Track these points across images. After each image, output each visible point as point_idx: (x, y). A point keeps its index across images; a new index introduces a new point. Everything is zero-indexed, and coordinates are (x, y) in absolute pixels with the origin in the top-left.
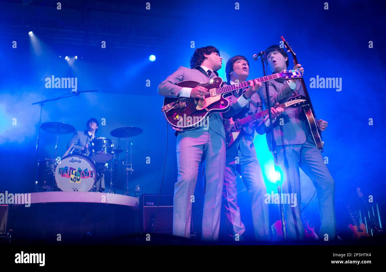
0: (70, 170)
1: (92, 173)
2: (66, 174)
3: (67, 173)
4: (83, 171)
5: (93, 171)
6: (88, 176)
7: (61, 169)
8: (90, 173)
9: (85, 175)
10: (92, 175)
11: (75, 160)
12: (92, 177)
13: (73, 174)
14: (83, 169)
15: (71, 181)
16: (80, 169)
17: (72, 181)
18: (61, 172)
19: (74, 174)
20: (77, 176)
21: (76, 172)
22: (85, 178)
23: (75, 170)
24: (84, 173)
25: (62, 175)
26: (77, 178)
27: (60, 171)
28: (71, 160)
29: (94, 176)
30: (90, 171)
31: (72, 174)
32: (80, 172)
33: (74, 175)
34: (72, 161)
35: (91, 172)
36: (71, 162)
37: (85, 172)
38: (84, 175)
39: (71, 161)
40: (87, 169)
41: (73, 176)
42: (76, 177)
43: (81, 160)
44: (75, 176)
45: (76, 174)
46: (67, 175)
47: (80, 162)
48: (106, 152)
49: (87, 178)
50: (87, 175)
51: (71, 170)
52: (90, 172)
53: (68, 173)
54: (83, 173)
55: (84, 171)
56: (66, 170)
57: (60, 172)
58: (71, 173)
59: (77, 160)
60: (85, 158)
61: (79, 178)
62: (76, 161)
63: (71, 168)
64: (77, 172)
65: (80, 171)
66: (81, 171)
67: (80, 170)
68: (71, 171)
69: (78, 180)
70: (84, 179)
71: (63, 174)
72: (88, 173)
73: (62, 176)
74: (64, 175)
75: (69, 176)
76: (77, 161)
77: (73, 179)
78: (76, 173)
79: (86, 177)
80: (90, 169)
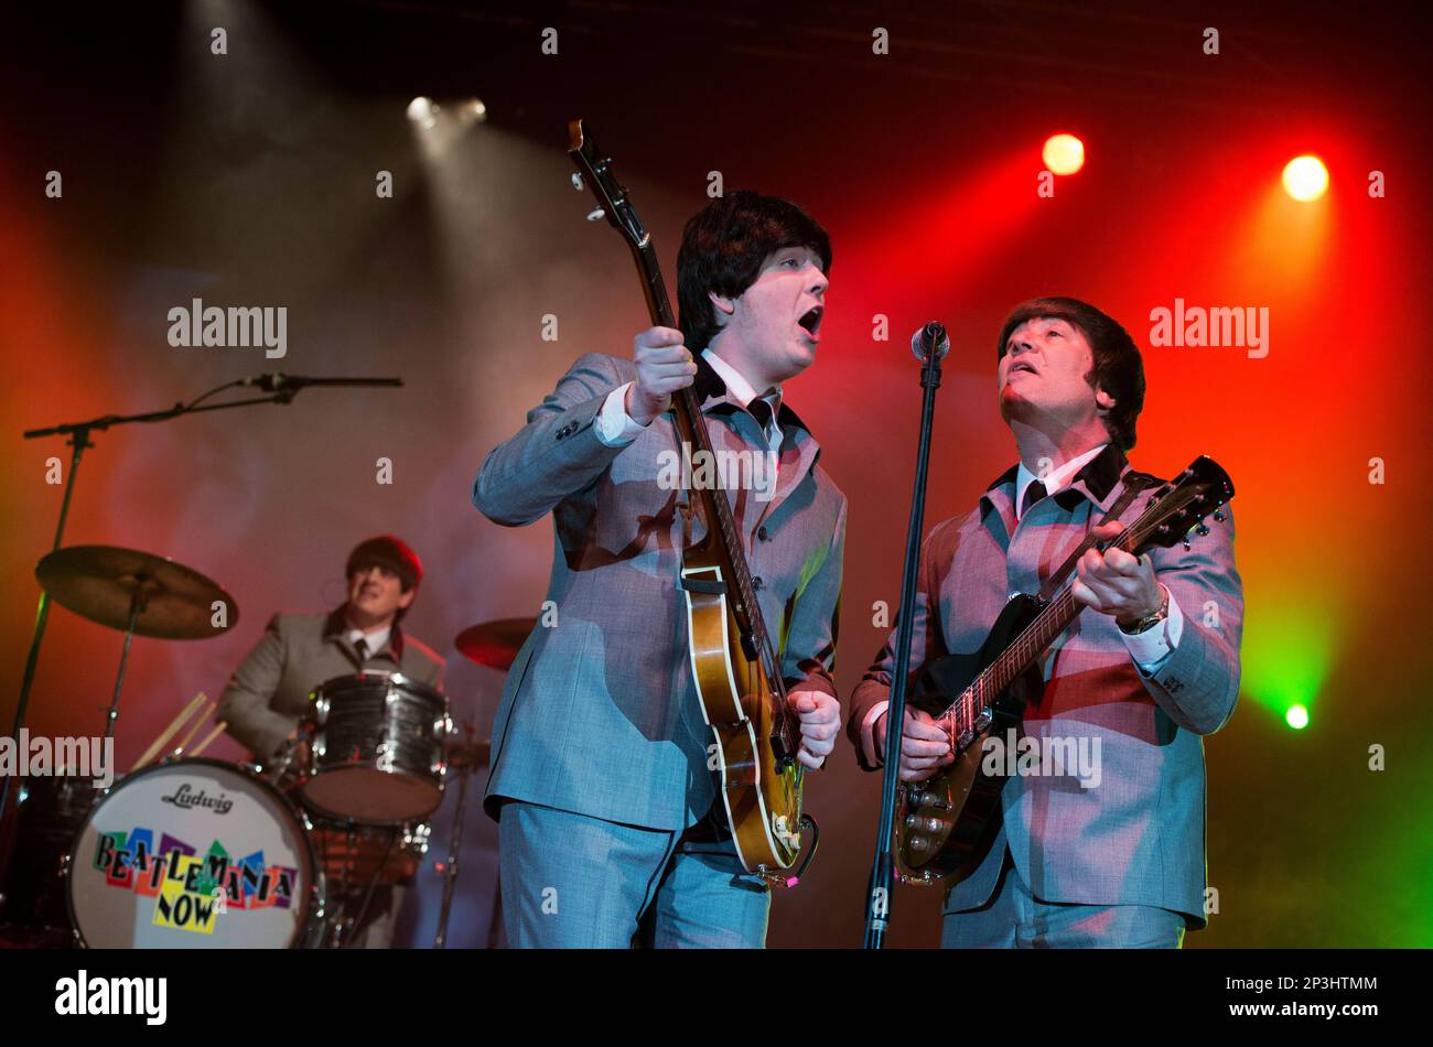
0: (163, 850)
1: (285, 884)
2: (137, 871)
3: (143, 867)
4: (235, 864)
5: (293, 872)
6: (262, 896)
7: (112, 841)
8: (274, 883)
9: (247, 891)
10: (287, 892)
11: (195, 792)
12: (282, 903)
13: (178, 874)
14: (236, 855)
15: (160, 914)
16: (223, 852)
17: (167, 915)
18: (109, 856)
19: (181, 878)
20: (195, 889)
21: (192, 867)
22: (242, 906)
23: (190, 852)
24: (241, 880)
25: (115, 873)
26: (198, 901)
27: (102, 850)
28: (173, 795)
29: (295, 900)
30: (275, 868)
31: (172, 875)
32: (219, 870)
33: (183, 884)
34: (181, 800)
35: (284, 878)
36: (172, 805)
37: (247, 873)
38: (240, 888)
39: (172, 800)
40: (258, 857)
41: (172, 890)
42: (193, 896)
43: (230, 796)
44: (188, 887)
45: (191, 877)
46: (140, 877)
47: (225, 808)
48: (394, 763)
49: (254, 905)
50: (257, 890)
51: (169, 850)
52: (279, 872)
53: (151, 865)
54: (234, 877)
55: (240, 862)
56: (141, 846)
57: (105, 855)
58: (167, 869)
59: (206, 795)
60: (254, 789)
61: (205, 901)
62: (201, 800)
63: (168, 843)
64: (200, 867)
65: (217, 862)
66: (224, 862)
67: (219, 857)
68: (169, 857)
69: (204, 914)
70: (238, 911)
71: (120, 872)
72: (266, 879)
73: (110, 882)
74: (122, 876)
75: (155, 883)
76: (208, 803)
77: (171, 903)
78: (196, 871)
79: (248, 899)
80: (280, 854)
